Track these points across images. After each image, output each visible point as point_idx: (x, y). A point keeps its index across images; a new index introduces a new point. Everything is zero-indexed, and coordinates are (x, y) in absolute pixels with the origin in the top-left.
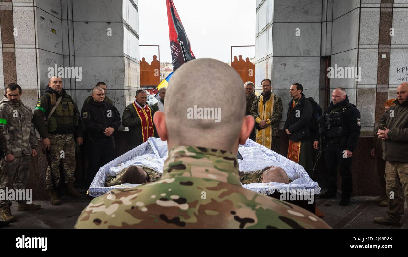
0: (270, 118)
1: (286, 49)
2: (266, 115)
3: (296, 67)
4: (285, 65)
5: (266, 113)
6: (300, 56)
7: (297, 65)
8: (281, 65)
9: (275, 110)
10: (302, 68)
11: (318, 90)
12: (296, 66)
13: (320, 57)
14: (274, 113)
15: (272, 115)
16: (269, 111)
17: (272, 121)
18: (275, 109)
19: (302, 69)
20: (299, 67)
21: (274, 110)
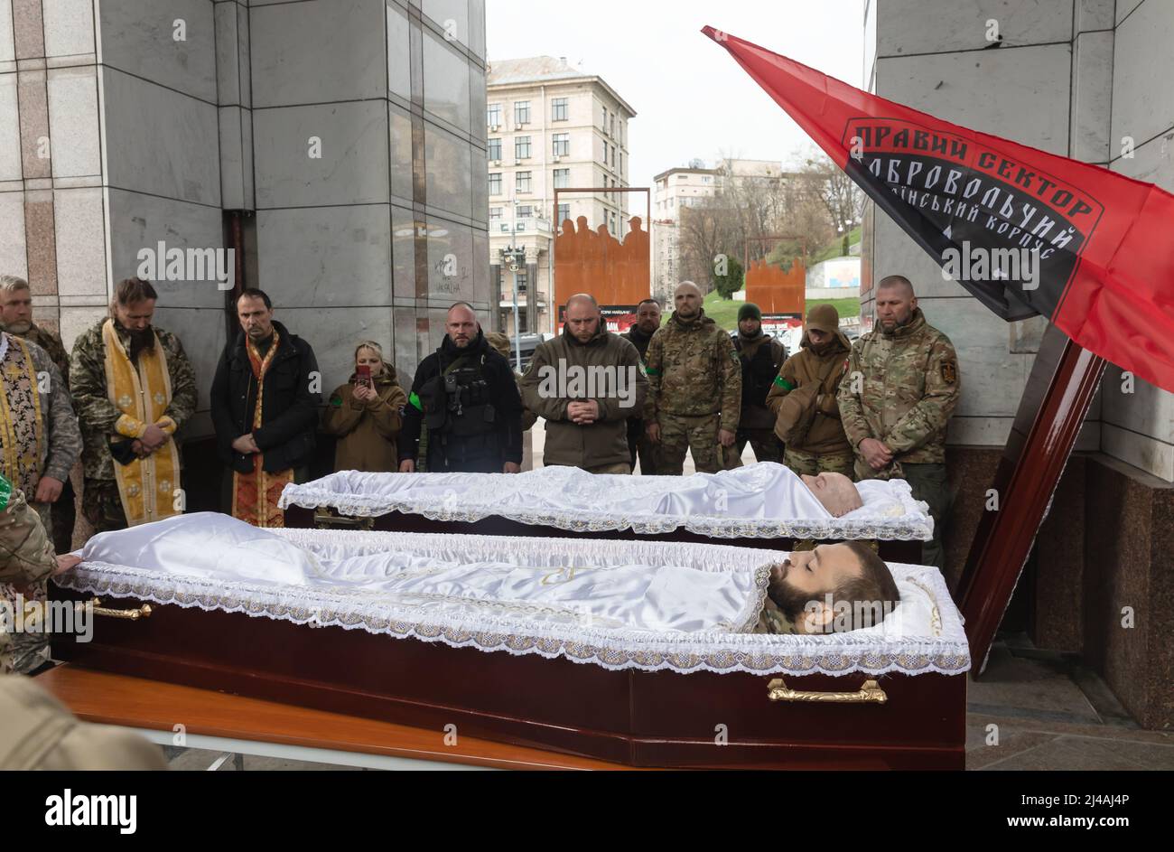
0: (169, 412)
1: (143, 168)
2: (153, 401)
3: (171, 234)
4: (143, 222)
5: (152, 397)
6: (178, 200)
7: (172, 228)
8: (133, 220)
9: (178, 380)
10: (186, 240)
11: (223, 311)
12: (170, 231)
13: (220, 210)
14: (175, 393)
15: (169, 398)
16: (156, 387)
17: (182, 420)
18: (175, 378)
19: (183, 241)
20: (177, 234)
21: (174, 380)
